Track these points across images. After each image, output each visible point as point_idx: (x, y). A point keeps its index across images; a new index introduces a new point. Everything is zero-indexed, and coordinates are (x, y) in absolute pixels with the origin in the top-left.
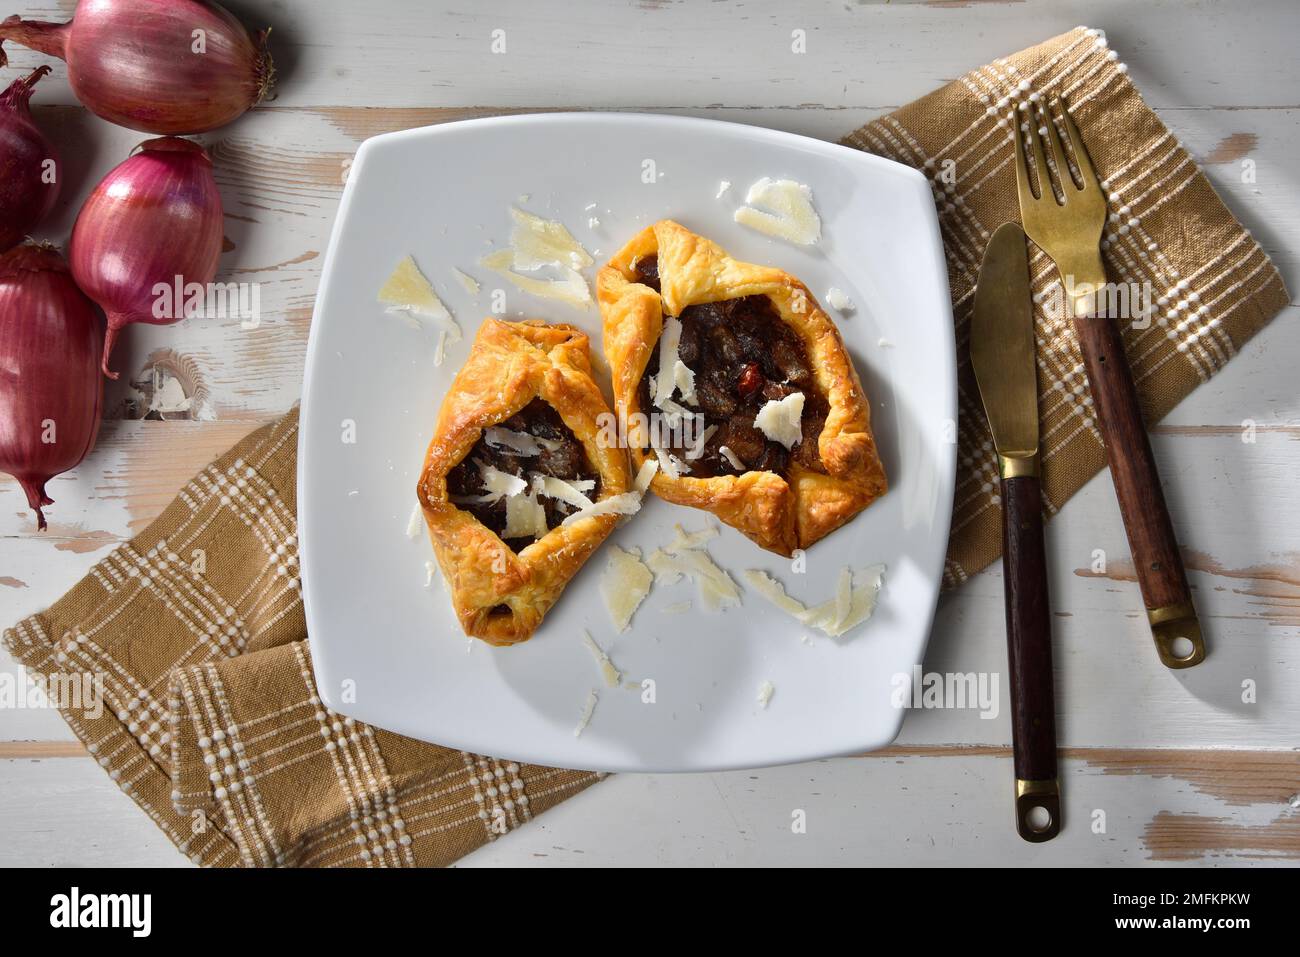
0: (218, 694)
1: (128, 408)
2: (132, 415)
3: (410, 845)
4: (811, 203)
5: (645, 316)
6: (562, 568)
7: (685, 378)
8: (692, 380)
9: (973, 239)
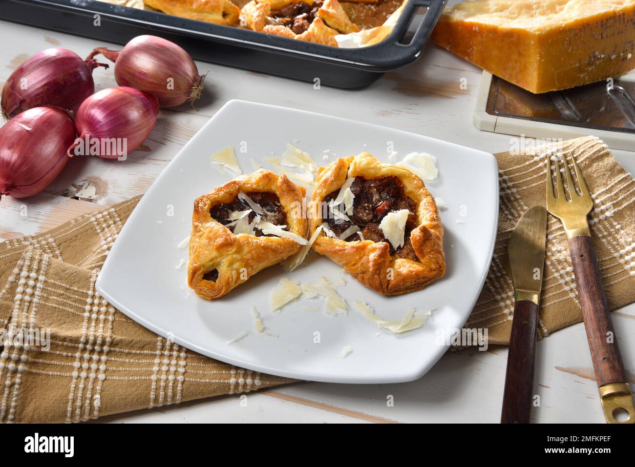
0: (44, 262)
1: (65, 192)
2: (66, 195)
3: (103, 381)
4: (435, 164)
5: (337, 167)
6: (254, 249)
7: (349, 199)
8: (353, 201)
9: (519, 208)
